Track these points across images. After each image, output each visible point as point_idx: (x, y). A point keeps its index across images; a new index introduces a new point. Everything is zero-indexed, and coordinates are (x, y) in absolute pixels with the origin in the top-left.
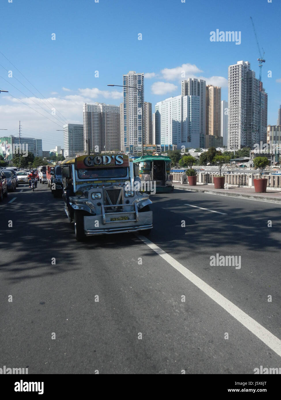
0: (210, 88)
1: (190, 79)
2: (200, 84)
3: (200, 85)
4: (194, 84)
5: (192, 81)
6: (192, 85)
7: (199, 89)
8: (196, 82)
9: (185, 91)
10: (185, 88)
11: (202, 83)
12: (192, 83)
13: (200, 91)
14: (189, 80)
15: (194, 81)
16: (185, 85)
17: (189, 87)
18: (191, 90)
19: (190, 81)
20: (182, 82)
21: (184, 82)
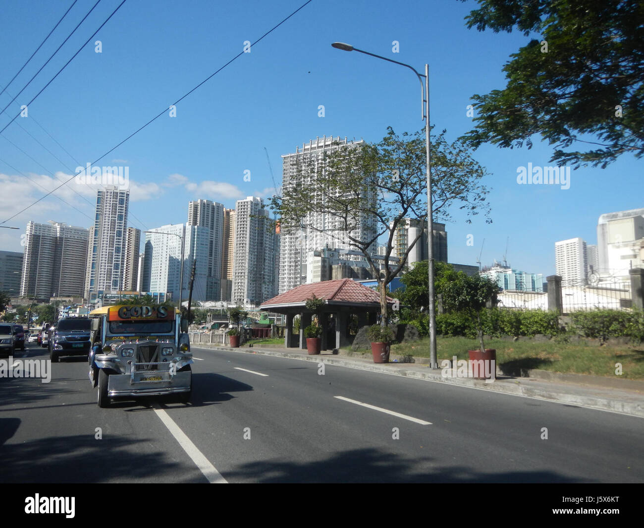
0: (231, 213)
1: (201, 201)
2: (216, 208)
3: (216, 210)
4: (206, 207)
5: (204, 204)
6: (204, 209)
7: (214, 215)
8: (209, 205)
9: (194, 216)
10: (194, 212)
11: (219, 207)
12: (204, 206)
13: (215, 219)
14: (199, 201)
15: (207, 204)
16: (194, 207)
17: (199, 211)
18: (202, 216)
19: (201, 204)
20: (191, 202)
21: (192, 203)
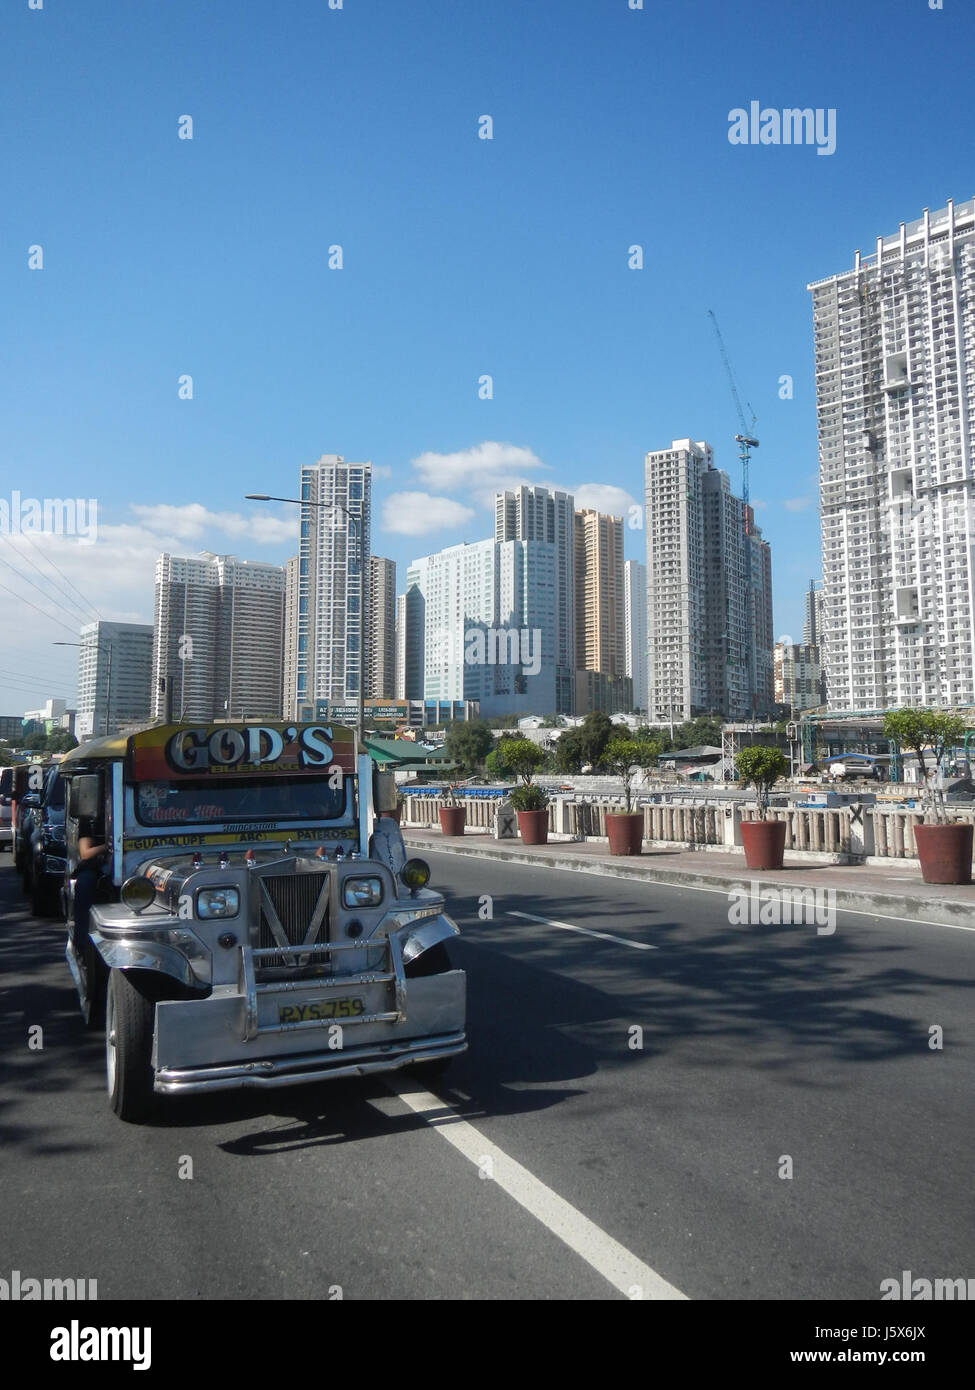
0: (587, 519)
1: (524, 489)
2: (556, 505)
3: (557, 509)
4: (535, 504)
5: (531, 496)
6: (531, 507)
7: (553, 521)
8: (541, 497)
9: (508, 527)
10: (507, 517)
11: (563, 502)
12: (531, 502)
13: (557, 529)
14: (518, 491)
15: (538, 497)
16: (508, 506)
17: (520, 514)
18: (527, 525)
19: (523, 495)
20: (498, 496)
21: (503, 498)
